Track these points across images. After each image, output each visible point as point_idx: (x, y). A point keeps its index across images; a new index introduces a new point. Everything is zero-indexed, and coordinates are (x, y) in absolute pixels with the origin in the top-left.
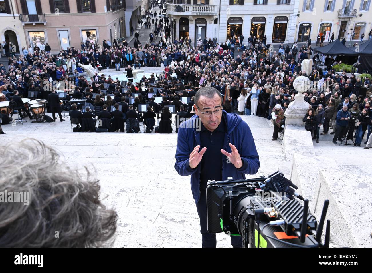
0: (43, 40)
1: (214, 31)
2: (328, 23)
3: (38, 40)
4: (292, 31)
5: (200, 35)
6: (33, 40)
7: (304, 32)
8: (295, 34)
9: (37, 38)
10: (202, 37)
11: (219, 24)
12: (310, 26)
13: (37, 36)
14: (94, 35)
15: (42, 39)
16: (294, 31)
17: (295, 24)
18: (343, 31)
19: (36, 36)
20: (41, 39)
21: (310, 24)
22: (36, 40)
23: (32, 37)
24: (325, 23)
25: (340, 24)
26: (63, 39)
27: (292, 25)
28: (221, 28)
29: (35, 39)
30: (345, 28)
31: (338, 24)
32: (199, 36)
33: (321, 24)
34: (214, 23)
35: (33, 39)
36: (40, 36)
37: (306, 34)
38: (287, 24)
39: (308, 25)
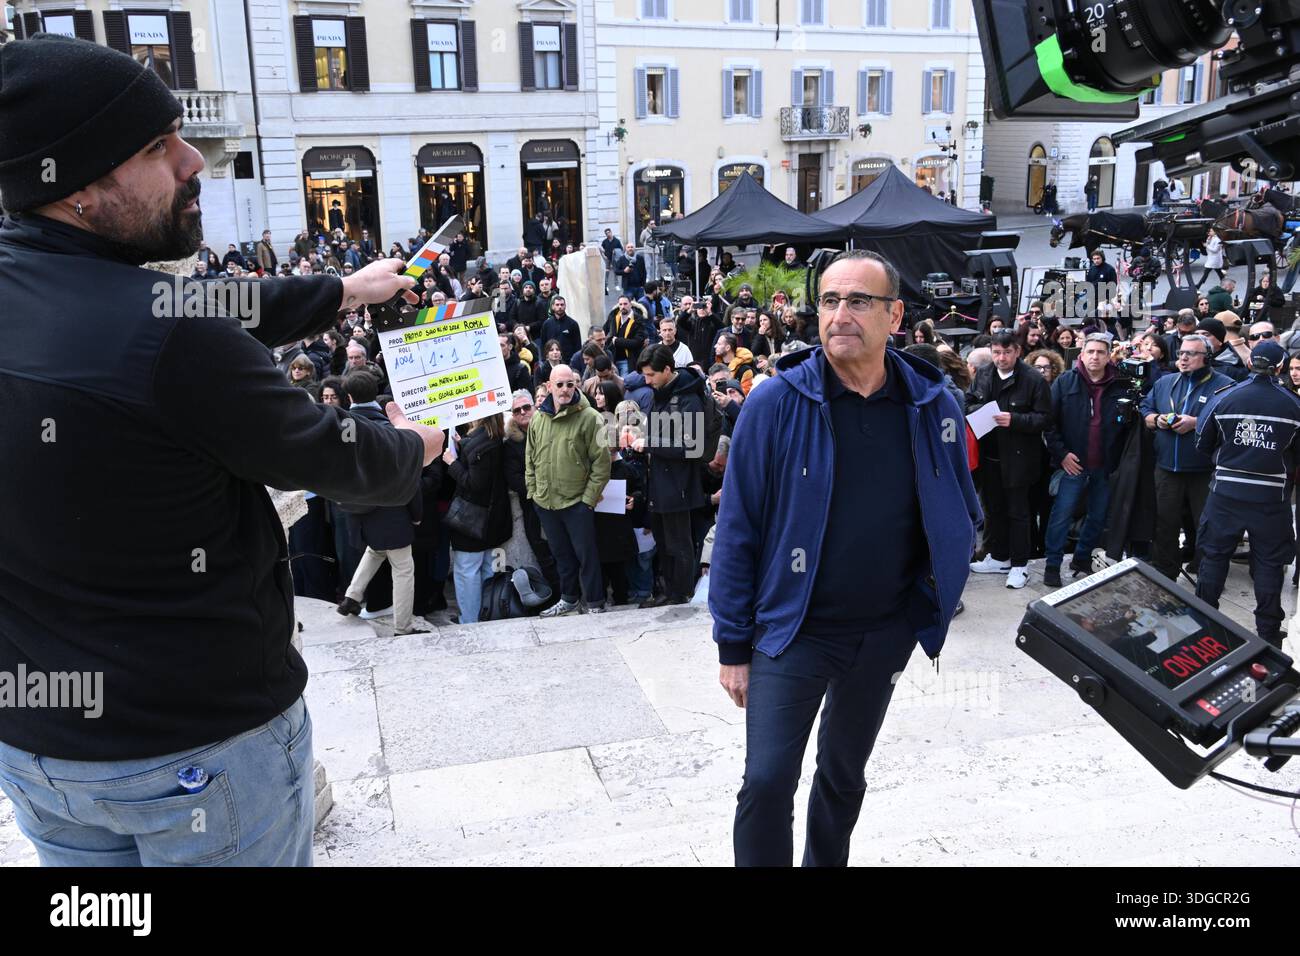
1: (242, 209)
2: (747, 165)
4: (605, 202)
7: (657, 201)
8: (619, 215)
11: (262, 177)
12: (676, 179)
16: (614, 202)
17: (613, 173)
18: (813, 195)
21: (677, 172)
24: (737, 165)
25: (796, 165)
27: (603, 174)
28: (272, 197)
30: (817, 182)
31: (786, 164)
33: (722, 170)
34: (238, 177)
37: (666, 213)
38: (578, 170)
39: (667, 173)
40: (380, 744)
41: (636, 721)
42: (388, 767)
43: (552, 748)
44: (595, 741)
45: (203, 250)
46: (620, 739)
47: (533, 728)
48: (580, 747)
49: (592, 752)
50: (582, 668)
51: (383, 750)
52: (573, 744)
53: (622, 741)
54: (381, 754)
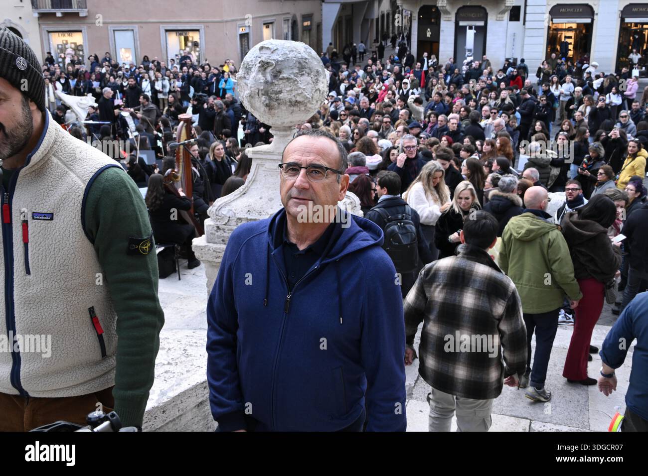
0: (81, 53)
1: (510, 40)
3: (69, 51)
5: (470, 50)
6: (59, 51)
9: (67, 46)
10: (475, 55)
11: (525, 21)
13: (69, 42)
14: (196, 44)
15: (79, 50)
19: (67, 41)
20: (77, 48)
22: (65, 51)
23: (58, 45)
26: (123, 50)
28: (528, 32)
29: (63, 49)
32: (467, 53)
34: (511, 19)
35: (58, 48)
36: (75, 44)
40: (416, 379)
41: (572, 413)
42: (412, 394)
43: (510, 414)
44: (539, 418)
45: (484, 61)
46: (555, 422)
47: (506, 397)
48: (527, 419)
49: (532, 425)
50: (557, 368)
51: (415, 384)
52: (524, 416)
53: (555, 424)
54: (413, 385)
